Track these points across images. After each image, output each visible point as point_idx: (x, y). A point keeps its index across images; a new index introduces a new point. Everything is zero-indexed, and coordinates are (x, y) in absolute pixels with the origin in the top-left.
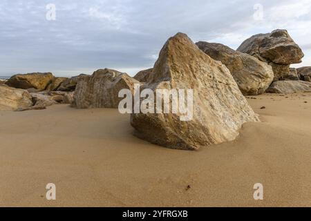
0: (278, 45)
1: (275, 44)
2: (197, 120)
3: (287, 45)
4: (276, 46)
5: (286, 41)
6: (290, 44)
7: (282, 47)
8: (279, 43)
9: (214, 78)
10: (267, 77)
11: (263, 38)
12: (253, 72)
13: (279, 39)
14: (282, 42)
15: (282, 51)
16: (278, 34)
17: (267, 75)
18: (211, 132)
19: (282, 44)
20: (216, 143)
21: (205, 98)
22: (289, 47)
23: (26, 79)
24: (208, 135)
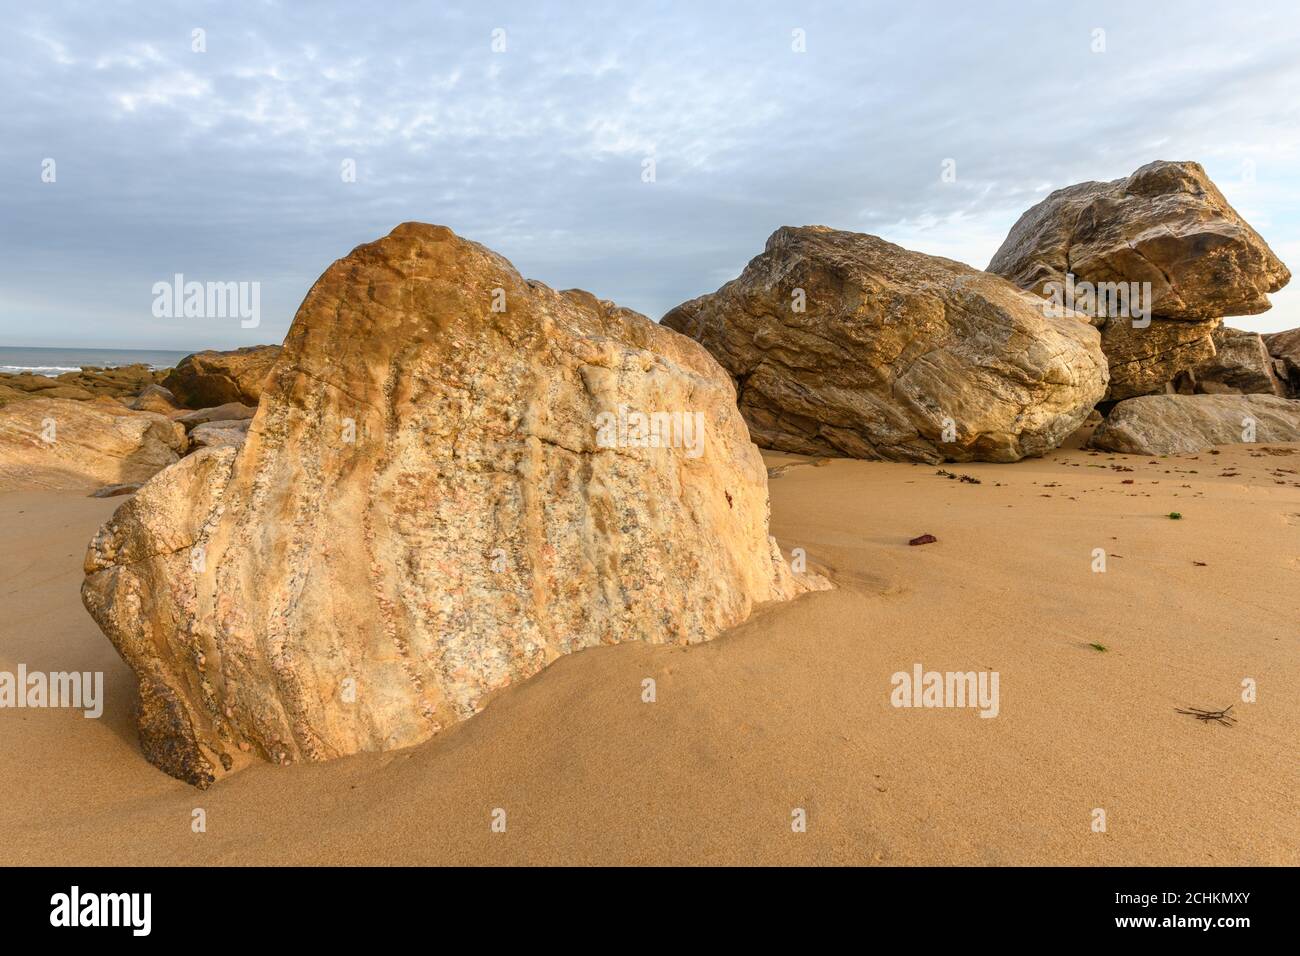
0: (1151, 233)
1: (1140, 227)
2: (262, 640)
3: (1195, 230)
4: (1140, 237)
5: (1190, 214)
6: (1209, 227)
7: (1165, 240)
8: (1155, 221)
9: (521, 422)
10: (1055, 380)
11: (1088, 200)
12: (989, 361)
13: (1159, 204)
14: (1168, 218)
15: (1167, 260)
16: (1157, 182)
17: (1054, 373)
18: (307, 699)
19: (1168, 229)
20: (319, 754)
21: (397, 527)
22: (1200, 243)
23: (225, 370)
24: (293, 711)
